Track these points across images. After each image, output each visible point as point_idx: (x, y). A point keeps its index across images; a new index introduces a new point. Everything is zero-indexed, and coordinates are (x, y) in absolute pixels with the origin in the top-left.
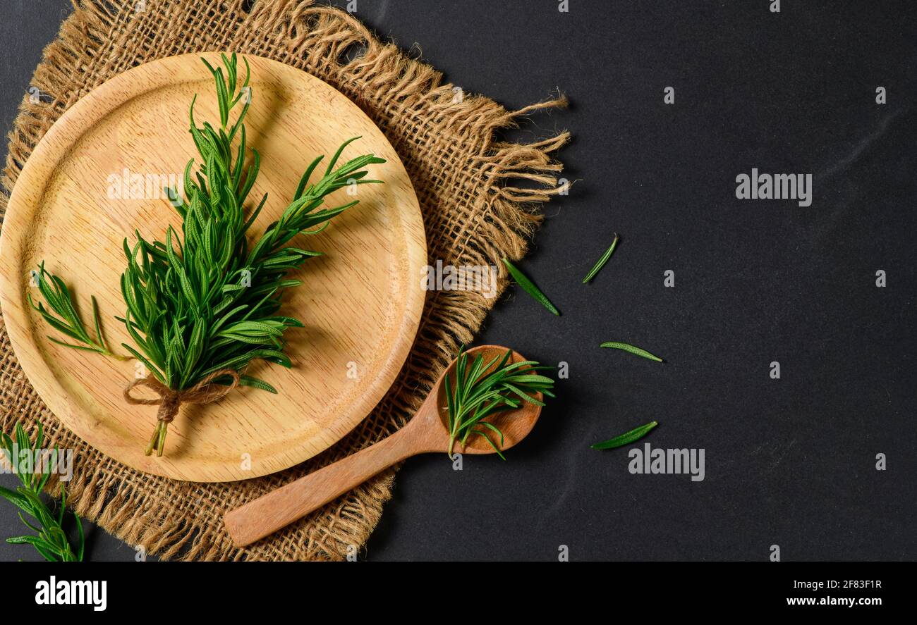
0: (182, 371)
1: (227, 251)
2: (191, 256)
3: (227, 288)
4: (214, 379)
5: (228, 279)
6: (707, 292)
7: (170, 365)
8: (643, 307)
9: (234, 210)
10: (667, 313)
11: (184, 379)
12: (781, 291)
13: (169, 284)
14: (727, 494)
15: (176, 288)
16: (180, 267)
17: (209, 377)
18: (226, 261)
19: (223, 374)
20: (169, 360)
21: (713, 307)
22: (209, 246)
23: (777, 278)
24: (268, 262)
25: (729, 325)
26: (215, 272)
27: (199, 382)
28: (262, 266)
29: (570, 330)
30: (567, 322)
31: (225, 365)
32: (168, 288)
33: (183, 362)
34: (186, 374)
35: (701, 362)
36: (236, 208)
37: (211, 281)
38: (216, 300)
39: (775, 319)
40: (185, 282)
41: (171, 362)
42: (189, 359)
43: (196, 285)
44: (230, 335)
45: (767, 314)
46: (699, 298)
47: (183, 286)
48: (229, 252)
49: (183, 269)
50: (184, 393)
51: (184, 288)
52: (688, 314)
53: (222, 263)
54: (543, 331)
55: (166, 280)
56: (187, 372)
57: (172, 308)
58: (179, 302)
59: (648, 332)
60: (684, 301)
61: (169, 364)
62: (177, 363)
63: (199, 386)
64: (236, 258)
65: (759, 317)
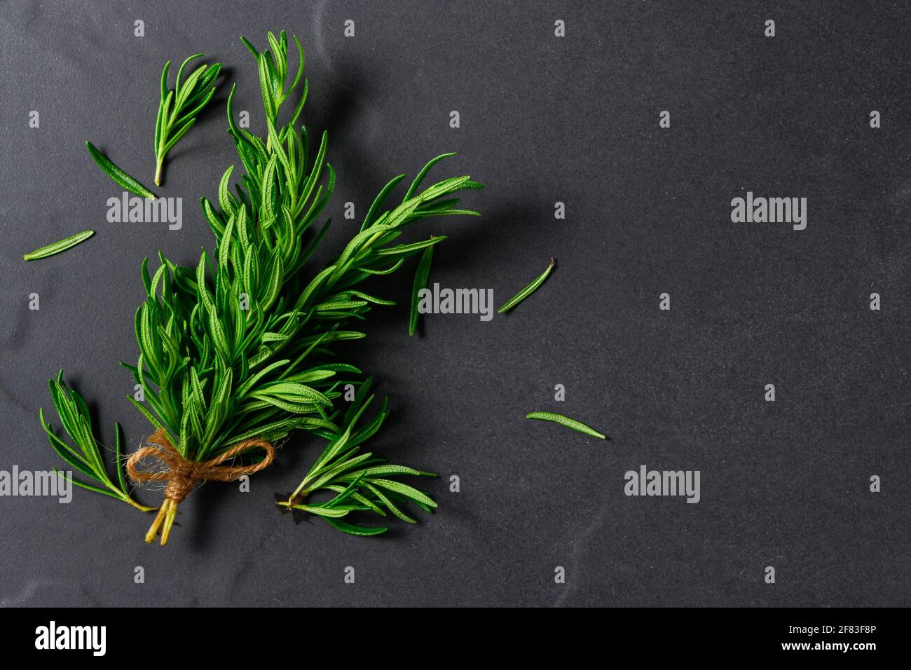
0: (201, 436)
1: (272, 288)
2: (225, 292)
3: (268, 337)
4: (241, 450)
5: (271, 324)
6: (754, 337)
7: (187, 428)
8: (673, 354)
9: (289, 237)
10: (702, 364)
11: (202, 447)
12: (850, 339)
13: (194, 324)
14: (774, 599)
15: (204, 329)
16: (212, 304)
17: (236, 448)
18: (270, 301)
19: (253, 446)
20: (185, 421)
21: (762, 357)
22: (249, 281)
23: (845, 323)
24: (323, 307)
25: (783, 381)
26: (254, 315)
27: (223, 453)
28: (316, 311)
29: (578, 382)
30: (573, 372)
31: (256, 433)
32: (192, 330)
33: (203, 424)
34: (205, 441)
35: (745, 428)
36: (292, 235)
37: (249, 325)
38: (252, 352)
39: (841, 376)
40: (215, 324)
41: (187, 425)
42: (210, 421)
43: (229, 328)
44: (264, 398)
45: (831, 368)
46: (744, 346)
47: (213, 329)
48: (275, 290)
49: (214, 307)
50: (202, 466)
51: (214, 332)
52: (730, 365)
53: (265, 303)
54: (543, 382)
55: (192, 320)
56: (207, 438)
57: (195, 354)
58: (204, 347)
59: (678, 387)
60: (725, 348)
61: (184, 426)
62: (196, 426)
63: (223, 458)
64: (282, 298)
65: (821, 372)
